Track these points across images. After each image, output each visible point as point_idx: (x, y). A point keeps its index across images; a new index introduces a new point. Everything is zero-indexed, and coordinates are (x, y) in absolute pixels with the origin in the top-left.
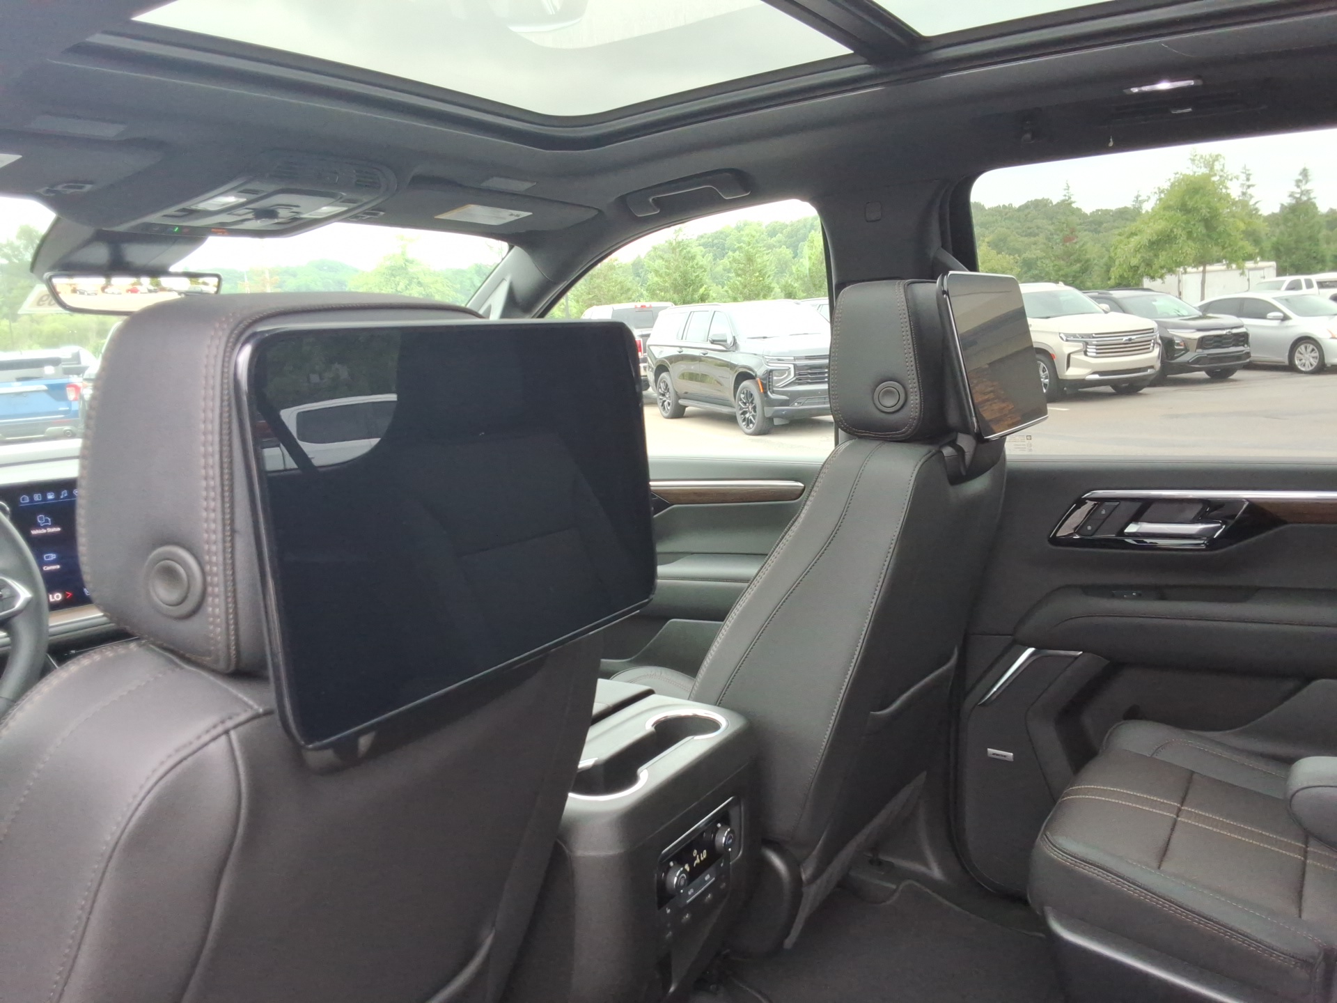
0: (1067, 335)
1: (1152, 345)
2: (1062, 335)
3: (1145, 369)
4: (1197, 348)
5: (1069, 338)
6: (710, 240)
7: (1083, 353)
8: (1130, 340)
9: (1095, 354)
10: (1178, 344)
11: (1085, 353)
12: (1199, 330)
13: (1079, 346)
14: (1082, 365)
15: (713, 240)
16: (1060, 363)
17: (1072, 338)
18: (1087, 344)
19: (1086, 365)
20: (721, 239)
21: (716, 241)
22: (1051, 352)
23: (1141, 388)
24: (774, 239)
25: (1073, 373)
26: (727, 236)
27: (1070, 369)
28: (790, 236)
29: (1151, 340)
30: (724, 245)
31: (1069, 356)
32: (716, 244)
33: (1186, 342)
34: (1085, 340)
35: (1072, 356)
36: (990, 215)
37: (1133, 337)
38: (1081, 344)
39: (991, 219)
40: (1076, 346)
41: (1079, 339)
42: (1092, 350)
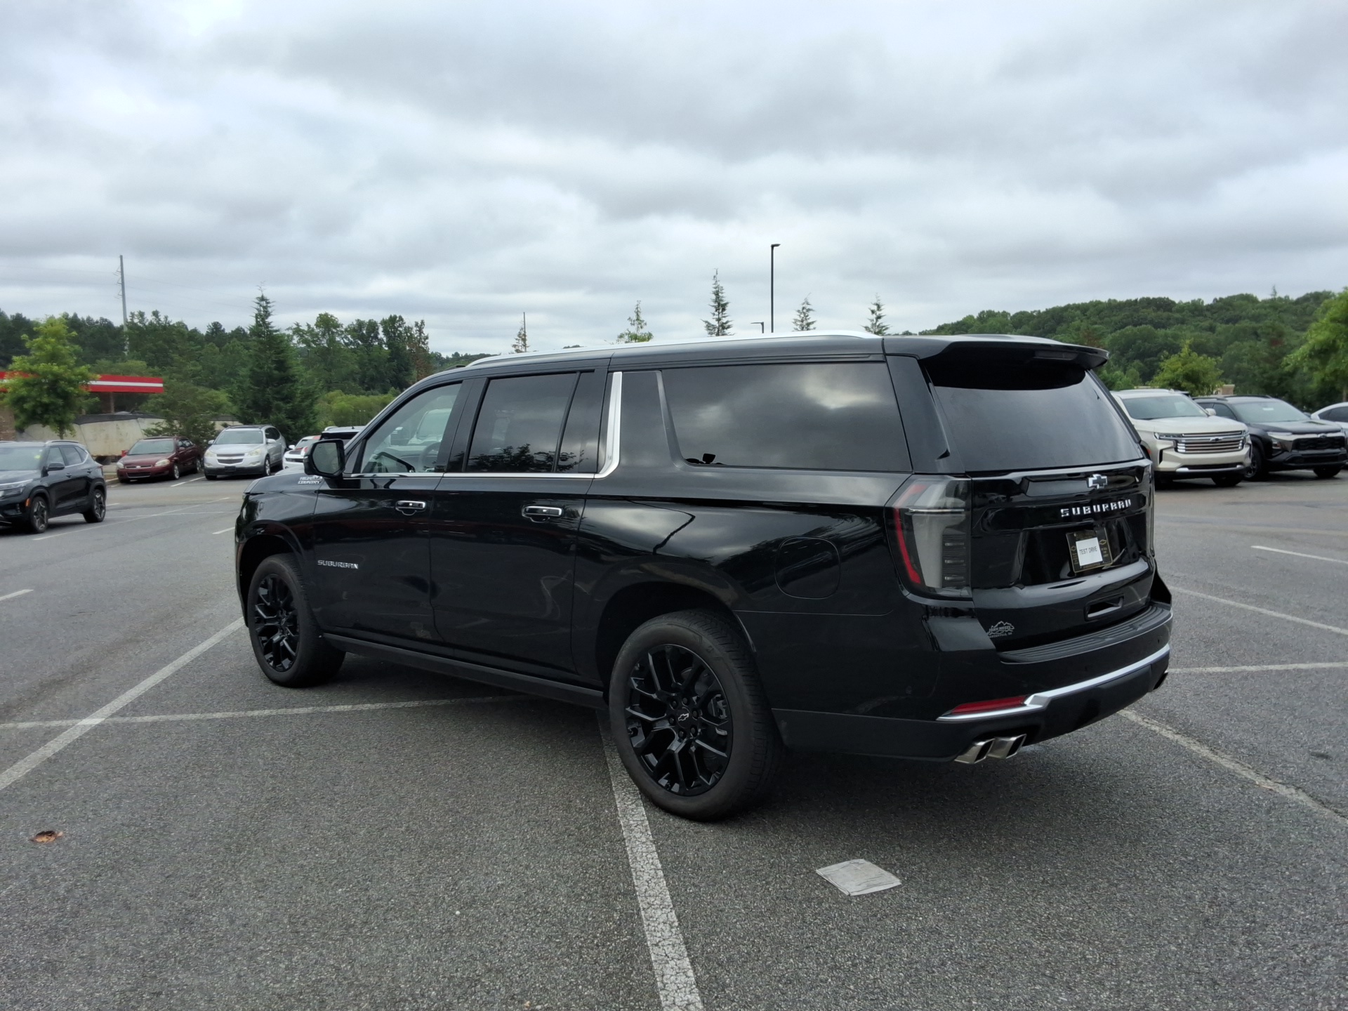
0: (1161, 435)
1: (1241, 444)
2: (1157, 435)
3: (1234, 465)
4: (1293, 449)
5: (1163, 436)
7: (1173, 449)
8: (1217, 440)
9: (1184, 451)
10: (1276, 445)
11: (1176, 449)
12: (1294, 433)
13: (1170, 444)
14: (1173, 459)
17: (1164, 437)
18: (1177, 442)
19: (1176, 460)
23: (1239, 481)
25: (1165, 466)
27: (1162, 462)
29: (1240, 441)
31: (1161, 451)
33: (1282, 443)
34: (1176, 439)
35: (1164, 452)
36: (1178, 311)
37: (1220, 438)
38: (1172, 442)
39: (1177, 315)
40: (1167, 444)
41: (1172, 438)
42: (1181, 448)
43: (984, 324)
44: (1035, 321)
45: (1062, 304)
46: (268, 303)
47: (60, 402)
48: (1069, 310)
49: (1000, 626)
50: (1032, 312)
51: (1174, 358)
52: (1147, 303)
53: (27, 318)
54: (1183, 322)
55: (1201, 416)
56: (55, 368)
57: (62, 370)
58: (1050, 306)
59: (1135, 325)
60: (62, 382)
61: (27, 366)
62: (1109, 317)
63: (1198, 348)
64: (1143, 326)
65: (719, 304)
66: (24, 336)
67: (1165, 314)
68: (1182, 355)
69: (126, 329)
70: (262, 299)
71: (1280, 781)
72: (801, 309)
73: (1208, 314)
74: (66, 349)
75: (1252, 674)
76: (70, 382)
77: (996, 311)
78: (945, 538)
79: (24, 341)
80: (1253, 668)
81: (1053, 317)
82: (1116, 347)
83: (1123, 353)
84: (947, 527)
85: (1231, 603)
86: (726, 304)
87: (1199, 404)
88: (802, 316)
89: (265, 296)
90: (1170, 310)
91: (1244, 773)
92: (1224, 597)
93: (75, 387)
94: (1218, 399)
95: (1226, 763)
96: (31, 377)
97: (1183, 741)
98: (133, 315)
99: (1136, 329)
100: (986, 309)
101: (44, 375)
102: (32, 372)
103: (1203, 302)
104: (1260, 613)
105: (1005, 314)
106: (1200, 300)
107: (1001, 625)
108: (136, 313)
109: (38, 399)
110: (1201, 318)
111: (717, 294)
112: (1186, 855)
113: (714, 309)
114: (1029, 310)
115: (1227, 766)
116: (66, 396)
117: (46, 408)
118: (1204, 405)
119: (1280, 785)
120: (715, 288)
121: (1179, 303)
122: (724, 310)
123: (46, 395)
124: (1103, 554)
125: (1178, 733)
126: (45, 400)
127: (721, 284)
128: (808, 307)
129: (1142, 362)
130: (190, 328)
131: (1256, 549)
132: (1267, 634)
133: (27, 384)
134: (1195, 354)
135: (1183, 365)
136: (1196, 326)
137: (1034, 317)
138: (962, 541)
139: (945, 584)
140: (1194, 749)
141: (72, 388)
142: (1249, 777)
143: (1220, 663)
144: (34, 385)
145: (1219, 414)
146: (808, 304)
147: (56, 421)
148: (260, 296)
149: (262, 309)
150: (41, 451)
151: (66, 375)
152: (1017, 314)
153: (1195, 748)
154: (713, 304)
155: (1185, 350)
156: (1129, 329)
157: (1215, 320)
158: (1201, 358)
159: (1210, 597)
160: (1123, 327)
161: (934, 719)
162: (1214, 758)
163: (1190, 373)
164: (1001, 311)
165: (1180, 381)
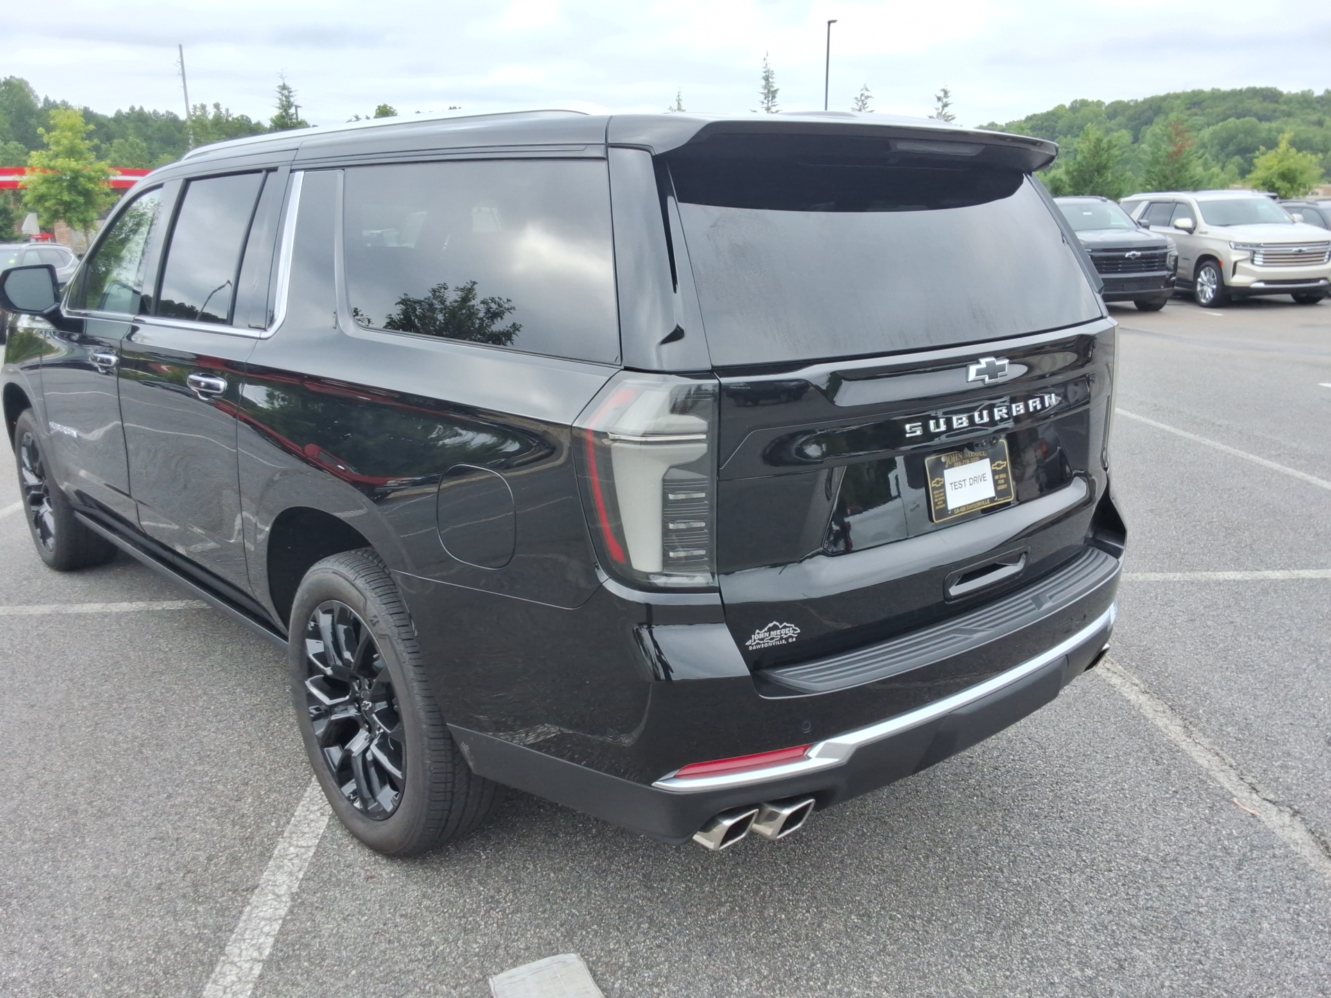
0: (1237, 244)
1: (1327, 257)
2: (1232, 244)
3: (1317, 280)
5: (1239, 246)
6: (1039, 122)
7: (1250, 261)
8: (1300, 251)
9: (1261, 263)
11: (1252, 261)
13: (1247, 254)
14: (1248, 272)
15: (1042, 123)
16: (1227, 269)
17: (1241, 247)
18: (1254, 253)
19: (1252, 273)
20: (1052, 121)
21: (1045, 124)
22: (1220, 259)
23: (1320, 298)
24: (1113, 122)
25: (1238, 280)
26: (1060, 119)
27: (1236, 276)
28: (1131, 119)
29: (1325, 252)
30: (1055, 128)
31: (1235, 263)
32: (1046, 127)
34: (1253, 250)
35: (1239, 264)
36: (1286, 103)
37: (1304, 249)
38: (1248, 253)
39: (1284, 107)
40: (1244, 255)
41: (1249, 248)
42: (1259, 259)
43: (1077, 115)
44: (1131, 112)
45: (1162, 93)
46: (290, 92)
47: (81, 199)
48: (1169, 99)
49: (770, 630)
50: (1129, 102)
51: (1272, 153)
52: (1254, 93)
53: (95, 112)
54: (1289, 115)
55: (1285, 222)
56: (73, 164)
57: (80, 167)
58: (1148, 95)
59: (1238, 118)
60: (81, 179)
61: (46, 161)
62: (1212, 108)
63: (1300, 145)
64: (1247, 118)
65: (769, 90)
66: (41, 130)
67: (1272, 106)
68: (1280, 151)
69: (189, 123)
70: (284, 87)
71: (1271, 797)
72: (859, 96)
73: (1318, 106)
74: (84, 145)
75: (1275, 583)
76: (90, 179)
77: (1090, 100)
78: (668, 485)
79: (41, 136)
80: (1278, 575)
81: (1150, 108)
82: (1216, 142)
83: (1223, 147)
84: (671, 467)
85: (1275, 466)
86: (776, 91)
87: (1286, 208)
88: (860, 104)
89: (287, 84)
90: (1277, 102)
91: (1221, 777)
92: (1269, 458)
93: (96, 184)
94: (1308, 203)
95: (1200, 755)
96: (50, 174)
97: (1147, 705)
98: (195, 107)
99: (1238, 122)
100: (1079, 98)
101: (63, 171)
102: (52, 169)
103: (1313, 93)
104: (1309, 484)
105: (1099, 104)
106: (1310, 90)
107: (775, 628)
108: (198, 106)
109: (59, 197)
110: (1308, 111)
111: (767, 79)
112: (1082, 965)
113: (763, 97)
114: (1126, 99)
115: (1200, 761)
116: (87, 194)
117: (68, 206)
118: (1290, 210)
119: (1269, 805)
120: (765, 72)
121: (1288, 94)
122: (774, 97)
123: (66, 193)
124: (996, 483)
125: (1145, 692)
126: (66, 197)
127: (771, 67)
128: (867, 94)
129: (1242, 158)
130: (254, 121)
131: (1323, 387)
132: (1310, 516)
133: (46, 181)
134: (1293, 151)
135: (1279, 162)
136: (1302, 120)
137: (1131, 106)
138: (701, 490)
139: (668, 564)
140: (1160, 724)
141: (92, 186)
142: (1227, 785)
143: (1238, 565)
144: (53, 183)
145: (1306, 220)
146: (867, 90)
147: (79, 220)
148: (281, 84)
149: (284, 99)
150: (16, 255)
151: (85, 172)
152: (1113, 103)
153: (1161, 722)
154: (763, 91)
155: (1283, 145)
156: (1232, 122)
157: (1325, 113)
158: (1301, 154)
159: (1251, 456)
160: (1224, 119)
161: (649, 782)
162: (1185, 744)
163: (1287, 172)
164: (1095, 100)
165: (1274, 180)
